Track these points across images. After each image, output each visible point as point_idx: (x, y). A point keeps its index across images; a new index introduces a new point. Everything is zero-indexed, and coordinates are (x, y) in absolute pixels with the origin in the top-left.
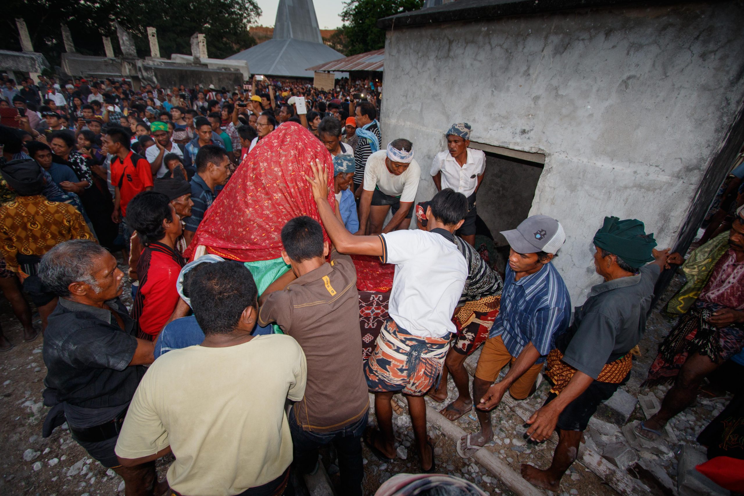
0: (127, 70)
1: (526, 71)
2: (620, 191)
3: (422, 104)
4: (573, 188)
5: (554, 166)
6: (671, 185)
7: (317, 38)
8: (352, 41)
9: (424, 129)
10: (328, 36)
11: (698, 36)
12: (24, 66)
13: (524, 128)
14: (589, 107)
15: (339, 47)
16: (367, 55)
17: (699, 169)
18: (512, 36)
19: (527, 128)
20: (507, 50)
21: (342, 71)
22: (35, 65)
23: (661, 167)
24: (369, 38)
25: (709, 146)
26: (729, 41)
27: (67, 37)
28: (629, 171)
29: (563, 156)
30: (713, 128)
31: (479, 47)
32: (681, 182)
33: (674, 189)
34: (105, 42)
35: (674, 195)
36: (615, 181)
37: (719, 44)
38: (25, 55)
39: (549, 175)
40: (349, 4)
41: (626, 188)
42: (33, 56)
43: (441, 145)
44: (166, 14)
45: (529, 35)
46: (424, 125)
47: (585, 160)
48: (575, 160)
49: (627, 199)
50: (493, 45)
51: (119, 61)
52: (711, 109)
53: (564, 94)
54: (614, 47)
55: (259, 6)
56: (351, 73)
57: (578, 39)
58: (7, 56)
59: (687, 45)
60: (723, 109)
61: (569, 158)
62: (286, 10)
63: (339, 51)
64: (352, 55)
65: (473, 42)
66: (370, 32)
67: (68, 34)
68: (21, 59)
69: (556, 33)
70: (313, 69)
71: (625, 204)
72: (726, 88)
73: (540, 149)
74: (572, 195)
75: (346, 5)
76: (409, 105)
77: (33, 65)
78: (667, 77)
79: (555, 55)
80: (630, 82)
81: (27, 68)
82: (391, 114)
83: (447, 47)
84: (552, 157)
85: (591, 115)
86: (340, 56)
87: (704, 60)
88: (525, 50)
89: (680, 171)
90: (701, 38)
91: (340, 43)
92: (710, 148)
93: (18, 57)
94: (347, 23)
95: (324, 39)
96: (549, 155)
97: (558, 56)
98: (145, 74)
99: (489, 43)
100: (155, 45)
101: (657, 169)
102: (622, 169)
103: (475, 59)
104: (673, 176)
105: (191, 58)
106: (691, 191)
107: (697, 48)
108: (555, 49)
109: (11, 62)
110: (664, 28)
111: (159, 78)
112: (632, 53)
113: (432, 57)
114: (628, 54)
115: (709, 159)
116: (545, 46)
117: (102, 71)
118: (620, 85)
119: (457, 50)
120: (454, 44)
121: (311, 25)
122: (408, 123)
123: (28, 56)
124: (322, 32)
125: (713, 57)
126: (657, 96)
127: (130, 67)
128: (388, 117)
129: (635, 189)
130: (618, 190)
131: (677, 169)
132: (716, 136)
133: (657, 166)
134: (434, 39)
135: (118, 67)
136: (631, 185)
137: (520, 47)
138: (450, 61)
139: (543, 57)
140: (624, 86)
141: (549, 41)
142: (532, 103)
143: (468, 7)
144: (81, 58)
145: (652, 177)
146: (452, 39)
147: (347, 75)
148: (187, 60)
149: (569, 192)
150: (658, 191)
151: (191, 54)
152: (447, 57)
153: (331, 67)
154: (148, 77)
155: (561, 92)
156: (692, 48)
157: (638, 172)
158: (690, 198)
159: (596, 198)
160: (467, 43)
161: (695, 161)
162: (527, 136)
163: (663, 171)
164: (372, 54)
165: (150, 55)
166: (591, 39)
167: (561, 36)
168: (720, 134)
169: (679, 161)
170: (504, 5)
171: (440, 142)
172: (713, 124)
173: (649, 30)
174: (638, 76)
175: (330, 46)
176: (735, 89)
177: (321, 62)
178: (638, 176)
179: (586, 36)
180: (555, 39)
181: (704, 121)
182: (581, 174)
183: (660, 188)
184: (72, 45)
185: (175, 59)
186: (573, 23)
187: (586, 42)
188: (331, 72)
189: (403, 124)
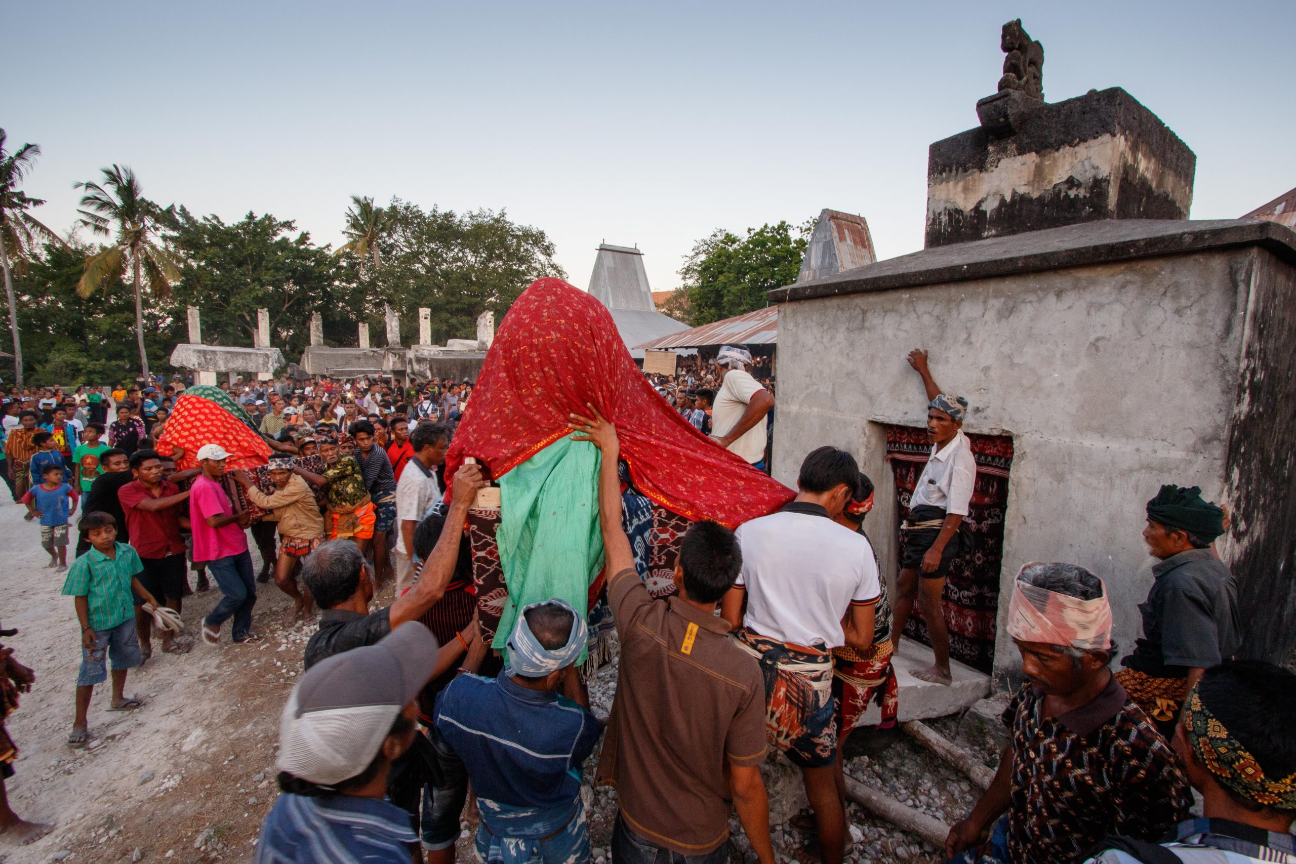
0: (391, 364)
1: (966, 339)
2: (1123, 475)
3: (833, 385)
4: (1060, 478)
5: (1028, 451)
6: (1190, 462)
7: (648, 304)
8: (699, 306)
9: (839, 415)
10: (661, 301)
11: (1165, 292)
12: (254, 366)
13: (976, 405)
14: (1056, 375)
15: (678, 313)
16: (725, 323)
17: (1219, 440)
18: (941, 302)
19: (981, 406)
20: (938, 318)
21: (687, 348)
22: (268, 363)
23: (1169, 441)
24: (725, 299)
25: (1221, 411)
26: (1202, 296)
27: (317, 326)
28: (1129, 448)
29: (1036, 437)
30: (1219, 390)
31: (902, 316)
32: (1201, 458)
33: (1196, 467)
34: (360, 329)
35: (1198, 474)
36: (1114, 463)
37: (1192, 299)
38: (258, 352)
39: (1023, 462)
40: (692, 258)
41: (1131, 471)
42: (268, 352)
43: (865, 434)
44: (440, 288)
45: (962, 300)
46: (837, 410)
47: (1068, 440)
48: (1054, 440)
49: (1137, 486)
50: (920, 313)
51: (383, 352)
52: (1208, 368)
53: (1021, 362)
54: (1069, 308)
55: (564, 270)
56: (700, 348)
57: (1024, 301)
58: (238, 354)
59: (1155, 302)
60: (1221, 366)
61: (1045, 439)
62: (604, 273)
63: (678, 319)
64: (699, 324)
65: (893, 310)
66: (725, 291)
67: (320, 323)
68: (253, 356)
69: (996, 297)
70: (643, 346)
71: (1136, 493)
72: (1217, 344)
73: (1003, 430)
74: (1061, 486)
75: (687, 259)
76: (815, 387)
77: (265, 364)
78: (1142, 336)
79: (999, 320)
80: (1100, 344)
81: (257, 367)
82: (790, 400)
83: (860, 317)
84: (1023, 439)
85: (1061, 385)
86: (683, 327)
87: (1181, 316)
88: (962, 317)
89: (1195, 444)
90: (1169, 294)
91: (680, 308)
92: (1224, 413)
93: (250, 354)
94: (690, 282)
95: (657, 306)
96: (1018, 436)
97: (1004, 321)
98: (416, 367)
99: (914, 310)
100: (426, 329)
101: (1165, 443)
102: (1120, 448)
103: (898, 329)
104: (1187, 449)
105: (474, 344)
106: (1218, 468)
107: (1168, 304)
108: (999, 313)
109: (241, 361)
110: (1123, 286)
111: (435, 371)
112: (1093, 312)
113: (842, 329)
114: (1089, 314)
115: (1227, 426)
116: (985, 310)
117: (353, 366)
118: (1089, 348)
119: (873, 319)
120: (869, 314)
121: (639, 289)
122: (816, 409)
123: (262, 352)
124: (656, 295)
125: (1189, 312)
126: (1138, 358)
127: (396, 359)
128: (787, 403)
129: (1144, 471)
130: (1122, 474)
131: (1191, 441)
132: (1226, 399)
133: (1163, 440)
134: (842, 310)
135: (379, 360)
136: (1137, 466)
137: (954, 314)
138: (867, 333)
139: (986, 322)
140: (1093, 350)
141: (989, 306)
142: (982, 375)
143: (882, 274)
144: (329, 351)
145: (1162, 454)
146: (866, 309)
147: (695, 352)
148: (468, 346)
149: (1055, 484)
150: (1174, 471)
151: (476, 339)
152: (862, 328)
153: (671, 342)
154: (420, 371)
155: (1016, 360)
156: (1162, 304)
157: (1142, 449)
158: (1221, 477)
159: (1095, 488)
160: (886, 312)
161: (1210, 431)
162: (983, 415)
163: (1174, 445)
164: (731, 322)
165: (419, 343)
166: (1040, 300)
167: (1002, 300)
168: (1230, 396)
169: (1189, 431)
170: (927, 271)
171: (864, 429)
172: (1216, 385)
173: (1107, 289)
174: (1108, 337)
175: (664, 313)
176: (1227, 344)
177: (655, 337)
178: (1143, 454)
179: (1032, 297)
180: (996, 304)
181: (1204, 382)
182: (1067, 458)
183: (1177, 468)
184: (322, 335)
185: (452, 346)
186: (1014, 286)
187: (1035, 304)
188: (670, 350)
189: (808, 411)
